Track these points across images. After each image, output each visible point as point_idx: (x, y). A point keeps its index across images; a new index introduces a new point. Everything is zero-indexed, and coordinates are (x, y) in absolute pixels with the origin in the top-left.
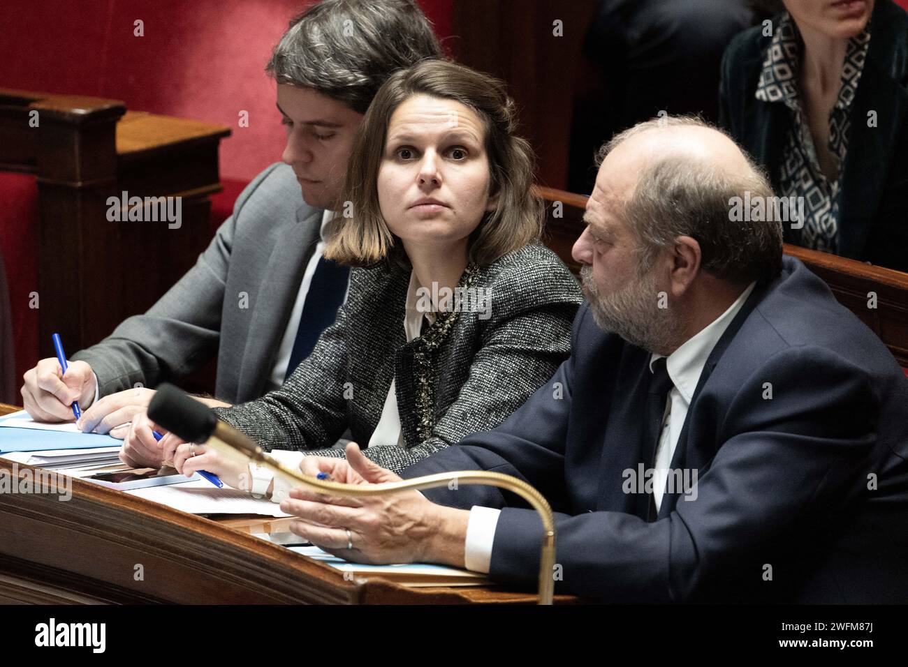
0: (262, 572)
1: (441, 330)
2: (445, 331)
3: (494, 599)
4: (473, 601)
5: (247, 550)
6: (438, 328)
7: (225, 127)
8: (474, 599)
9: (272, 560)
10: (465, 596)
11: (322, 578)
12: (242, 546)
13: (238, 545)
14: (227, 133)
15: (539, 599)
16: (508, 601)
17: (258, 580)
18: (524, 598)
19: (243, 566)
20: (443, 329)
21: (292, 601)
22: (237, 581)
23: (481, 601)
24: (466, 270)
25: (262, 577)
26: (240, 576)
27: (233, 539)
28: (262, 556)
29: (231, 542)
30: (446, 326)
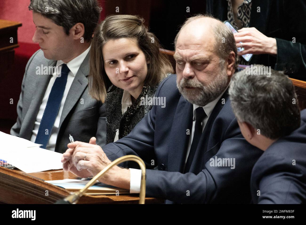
0: (35, 190)
1: (135, 108)
2: (136, 109)
3: (122, 199)
4: (115, 200)
5: (29, 182)
6: (133, 107)
7: (19, 23)
8: (115, 199)
9: (39, 186)
10: (112, 199)
11: (57, 192)
12: (27, 181)
13: (26, 180)
14: (20, 25)
15: (139, 199)
16: (128, 200)
17: (33, 193)
18: (134, 199)
19: (28, 188)
20: (136, 108)
21: (50, 202)
22: (26, 194)
23: (118, 200)
24: (144, 87)
25: (35, 192)
26: (27, 192)
27: (24, 178)
28: (35, 184)
29: (23, 179)
30: (137, 107)
